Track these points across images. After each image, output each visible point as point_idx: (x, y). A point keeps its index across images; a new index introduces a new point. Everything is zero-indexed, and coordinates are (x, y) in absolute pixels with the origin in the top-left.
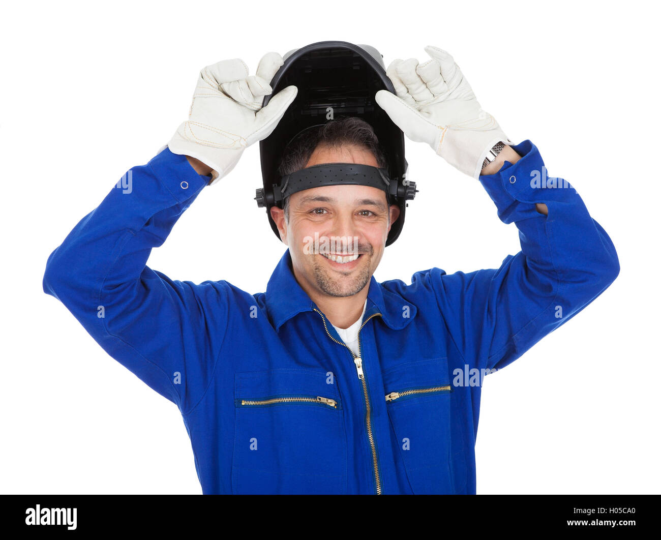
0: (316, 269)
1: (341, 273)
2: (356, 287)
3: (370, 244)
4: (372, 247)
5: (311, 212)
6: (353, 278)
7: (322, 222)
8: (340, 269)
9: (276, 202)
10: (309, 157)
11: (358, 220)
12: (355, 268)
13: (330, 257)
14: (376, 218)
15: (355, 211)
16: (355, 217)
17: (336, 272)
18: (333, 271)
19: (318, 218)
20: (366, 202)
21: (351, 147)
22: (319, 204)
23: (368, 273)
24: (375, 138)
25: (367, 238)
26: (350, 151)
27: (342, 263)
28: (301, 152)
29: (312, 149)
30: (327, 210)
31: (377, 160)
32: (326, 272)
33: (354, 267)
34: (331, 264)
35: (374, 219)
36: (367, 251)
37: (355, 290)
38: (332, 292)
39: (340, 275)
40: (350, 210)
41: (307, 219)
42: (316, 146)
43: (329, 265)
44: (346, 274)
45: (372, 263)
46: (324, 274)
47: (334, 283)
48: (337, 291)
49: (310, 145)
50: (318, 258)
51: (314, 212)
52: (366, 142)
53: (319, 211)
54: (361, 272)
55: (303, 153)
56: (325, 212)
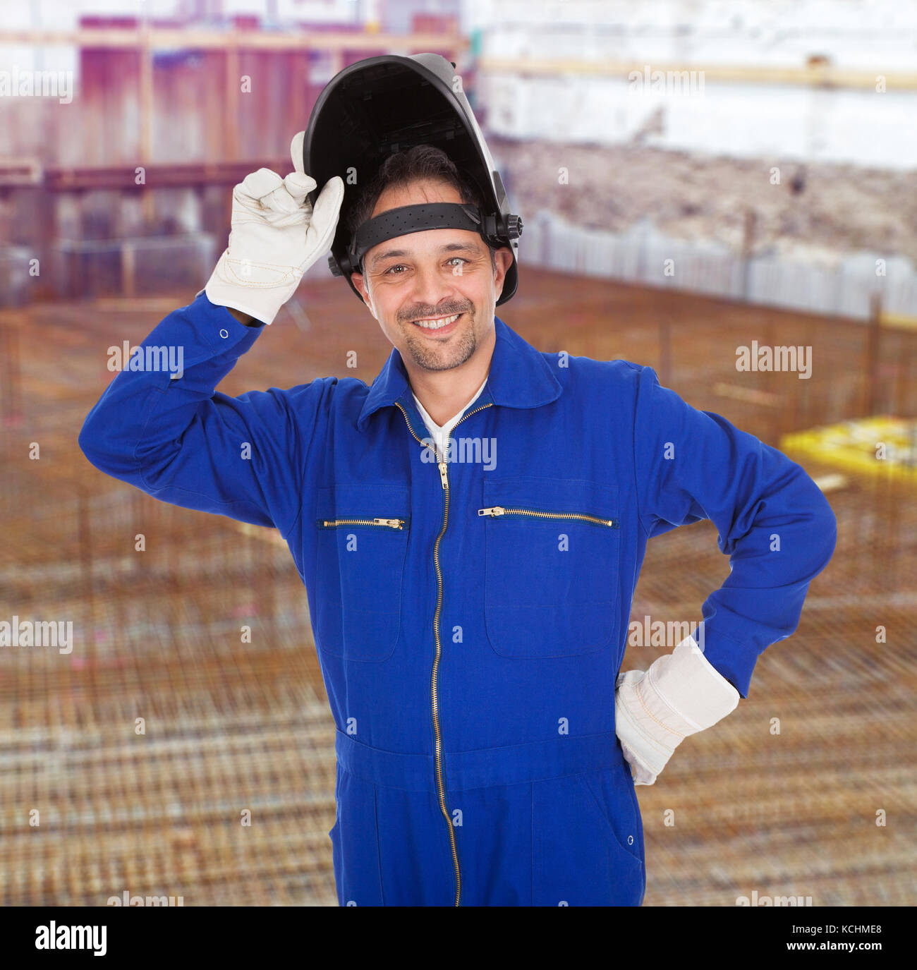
0: (409, 342)
1: (437, 340)
2: (460, 354)
3: (468, 299)
4: (472, 303)
5: (387, 273)
6: (454, 344)
7: (403, 283)
8: (435, 336)
9: (353, 268)
10: (374, 204)
11: (448, 272)
12: (454, 332)
13: (421, 323)
14: (471, 266)
15: (442, 261)
16: (443, 268)
17: (432, 340)
18: (428, 339)
19: (398, 278)
20: (451, 248)
21: (424, 183)
22: (393, 261)
23: (474, 335)
24: (452, 165)
25: (463, 293)
26: (422, 189)
27: (436, 328)
28: (365, 200)
29: (378, 194)
30: (407, 266)
31: (461, 195)
32: (419, 342)
33: (452, 330)
34: (423, 331)
35: (468, 268)
36: (467, 309)
37: (460, 358)
38: (431, 366)
39: (437, 343)
40: (434, 260)
41: (385, 283)
42: (382, 190)
43: (421, 333)
44: (444, 341)
45: (476, 324)
46: (418, 346)
47: (432, 354)
48: (437, 363)
49: (374, 190)
50: (408, 328)
51: (392, 271)
52: (442, 173)
53: (398, 269)
54: (462, 335)
55: (368, 201)
56: (405, 269)
